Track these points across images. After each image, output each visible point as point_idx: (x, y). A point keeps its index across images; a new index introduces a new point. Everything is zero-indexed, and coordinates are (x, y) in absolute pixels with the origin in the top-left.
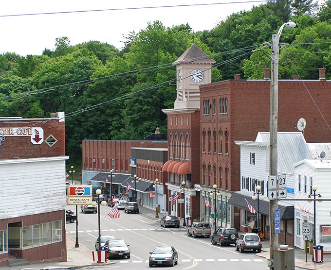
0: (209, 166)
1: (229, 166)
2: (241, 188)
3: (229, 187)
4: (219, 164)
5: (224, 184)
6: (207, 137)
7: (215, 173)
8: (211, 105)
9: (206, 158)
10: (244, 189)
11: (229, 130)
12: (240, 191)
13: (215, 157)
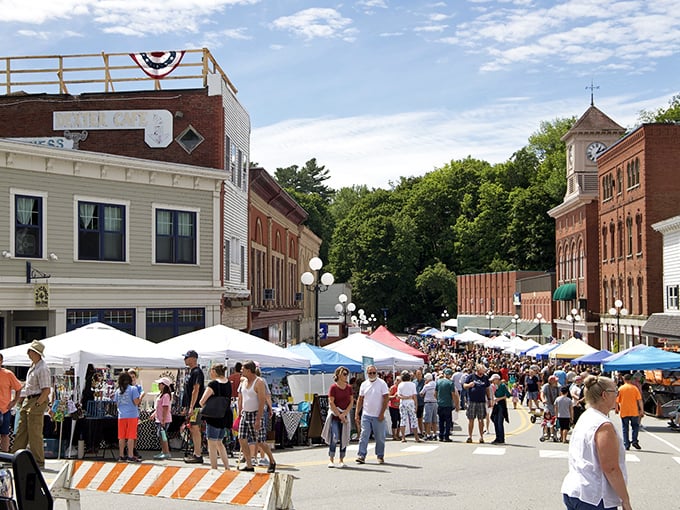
0: (613, 282)
1: (644, 273)
2: (665, 307)
3: (645, 308)
4: (627, 274)
5: (636, 306)
6: (609, 235)
7: (622, 290)
8: (614, 182)
9: (609, 271)
10: (671, 307)
11: (643, 212)
12: (663, 312)
13: (621, 263)
